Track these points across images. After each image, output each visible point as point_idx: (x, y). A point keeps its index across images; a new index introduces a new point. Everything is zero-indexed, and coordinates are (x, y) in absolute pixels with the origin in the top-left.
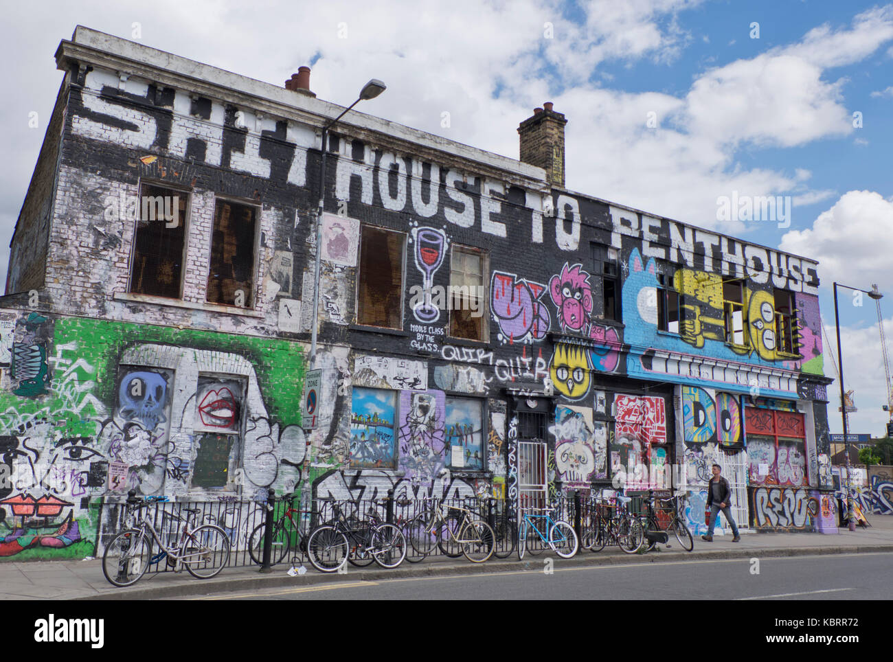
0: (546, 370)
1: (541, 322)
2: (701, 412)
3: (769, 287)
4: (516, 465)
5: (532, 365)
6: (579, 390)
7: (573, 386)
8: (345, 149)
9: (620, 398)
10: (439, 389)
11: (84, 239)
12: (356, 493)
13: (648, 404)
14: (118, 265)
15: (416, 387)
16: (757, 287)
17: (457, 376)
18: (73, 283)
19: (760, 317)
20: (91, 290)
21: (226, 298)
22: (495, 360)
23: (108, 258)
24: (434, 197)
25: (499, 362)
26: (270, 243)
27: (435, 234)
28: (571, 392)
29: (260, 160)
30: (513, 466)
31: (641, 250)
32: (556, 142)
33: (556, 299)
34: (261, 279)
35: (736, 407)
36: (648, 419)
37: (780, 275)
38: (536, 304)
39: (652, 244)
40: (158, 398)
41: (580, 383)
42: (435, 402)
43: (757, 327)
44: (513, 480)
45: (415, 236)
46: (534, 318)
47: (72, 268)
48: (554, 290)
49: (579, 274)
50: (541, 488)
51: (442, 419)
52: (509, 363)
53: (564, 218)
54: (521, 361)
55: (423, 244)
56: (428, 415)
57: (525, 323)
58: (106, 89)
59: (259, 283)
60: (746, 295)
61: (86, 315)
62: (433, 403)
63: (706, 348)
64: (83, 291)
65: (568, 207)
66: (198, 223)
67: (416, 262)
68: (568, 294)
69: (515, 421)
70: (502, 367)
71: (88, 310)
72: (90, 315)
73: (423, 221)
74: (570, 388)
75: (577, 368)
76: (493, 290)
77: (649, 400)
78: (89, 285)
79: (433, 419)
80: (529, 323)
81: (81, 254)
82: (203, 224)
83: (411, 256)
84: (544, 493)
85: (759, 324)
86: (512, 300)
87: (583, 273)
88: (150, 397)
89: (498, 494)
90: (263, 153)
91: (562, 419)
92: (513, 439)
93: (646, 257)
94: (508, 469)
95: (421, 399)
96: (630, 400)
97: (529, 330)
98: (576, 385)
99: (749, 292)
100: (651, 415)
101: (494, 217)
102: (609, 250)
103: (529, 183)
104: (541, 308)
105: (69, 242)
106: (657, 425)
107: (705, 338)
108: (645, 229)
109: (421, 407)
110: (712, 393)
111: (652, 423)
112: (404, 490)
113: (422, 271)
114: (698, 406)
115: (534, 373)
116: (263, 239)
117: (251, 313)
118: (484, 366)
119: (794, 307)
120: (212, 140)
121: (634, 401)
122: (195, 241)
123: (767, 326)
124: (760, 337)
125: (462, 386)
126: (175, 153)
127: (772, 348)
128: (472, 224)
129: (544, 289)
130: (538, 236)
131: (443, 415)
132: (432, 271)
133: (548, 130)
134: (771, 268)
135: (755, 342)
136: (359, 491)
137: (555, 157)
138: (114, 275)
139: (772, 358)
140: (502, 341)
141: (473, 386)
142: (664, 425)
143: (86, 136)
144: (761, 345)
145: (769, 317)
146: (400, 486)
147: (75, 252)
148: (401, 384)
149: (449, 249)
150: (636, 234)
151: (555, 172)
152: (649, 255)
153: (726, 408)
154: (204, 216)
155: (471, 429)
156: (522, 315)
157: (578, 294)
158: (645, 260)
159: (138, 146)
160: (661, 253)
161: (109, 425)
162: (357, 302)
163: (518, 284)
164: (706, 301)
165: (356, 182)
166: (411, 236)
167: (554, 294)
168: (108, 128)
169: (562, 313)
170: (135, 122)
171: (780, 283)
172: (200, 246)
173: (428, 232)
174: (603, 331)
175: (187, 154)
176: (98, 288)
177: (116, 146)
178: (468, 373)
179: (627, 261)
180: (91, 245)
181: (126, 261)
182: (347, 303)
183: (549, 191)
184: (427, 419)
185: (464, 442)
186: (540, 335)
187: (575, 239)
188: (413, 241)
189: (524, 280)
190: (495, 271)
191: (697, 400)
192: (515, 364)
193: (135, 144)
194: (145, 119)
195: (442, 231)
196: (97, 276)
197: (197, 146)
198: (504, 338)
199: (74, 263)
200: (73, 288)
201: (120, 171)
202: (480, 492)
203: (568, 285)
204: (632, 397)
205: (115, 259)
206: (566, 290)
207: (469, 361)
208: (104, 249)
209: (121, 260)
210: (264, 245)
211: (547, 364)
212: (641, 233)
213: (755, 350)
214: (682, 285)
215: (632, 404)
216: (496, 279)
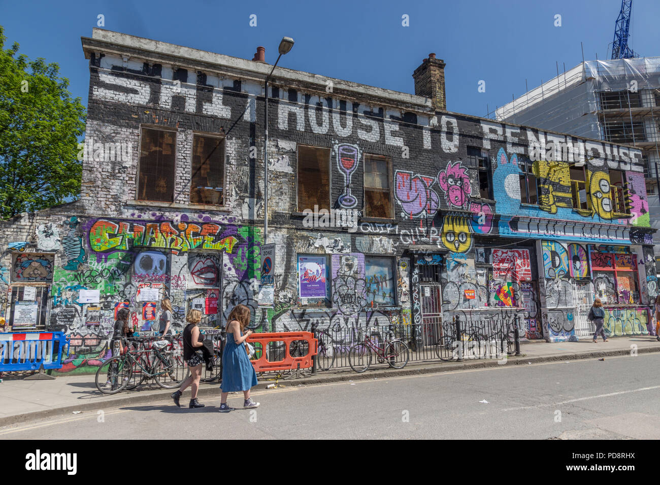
0: (438, 235)
1: (433, 202)
2: (557, 258)
3: (606, 169)
4: (419, 301)
5: (428, 232)
6: (463, 248)
7: (459, 245)
8: (284, 96)
9: (495, 251)
10: (360, 252)
11: (105, 166)
12: (303, 324)
13: (517, 254)
14: (128, 182)
15: (343, 251)
16: (596, 169)
17: (373, 243)
18: (99, 196)
19: (599, 190)
20: (111, 200)
21: (204, 200)
22: (399, 231)
23: (122, 178)
24: (350, 123)
25: (403, 232)
26: (233, 162)
27: (351, 148)
28: (457, 249)
29: (224, 107)
30: (416, 301)
31: (506, 149)
32: (438, 80)
33: (443, 187)
34: (228, 185)
35: (583, 252)
36: (517, 264)
37: (613, 160)
38: (429, 191)
39: (514, 144)
40: (161, 268)
41: (464, 243)
42: (358, 261)
43: (597, 197)
44: (417, 311)
45: (336, 150)
46: (427, 201)
47: (98, 187)
49: (460, 168)
50: (439, 315)
51: (363, 272)
52: (410, 232)
53: (446, 130)
54: (419, 230)
55: (343, 155)
56: (353, 269)
57: (420, 204)
58: (114, 68)
59: (227, 188)
60: (587, 175)
61: (109, 216)
62: (356, 262)
63: (558, 213)
64: (106, 201)
65: (449, 123)
66: (182, 152)
67: (338, 167)
68: (452, 182)
69: (416, 271)
70: (405, 235)
71: (110, 213)
72: (112, 216)
73: (342, 140)
74: (457, 246)
75: (460, 233)
76: (396, 183)
77: (518, 252)
78: (110, 196)
79: (356, 273)
80: (424, 204)
81: (103, 176)
82: (186, 152)
83: (334, 164)
84: (441, 318)
85: (599, 195)
86: (411, 189)
87: (463, 168)
88: (156, 267)
89: (407, 322)
90: (225, 103)
91: (451, 268)
92: (415, 283)
93: (510, 154)
94: (413, 303)
95: (347, 260)
96: (503, 253)
97: (424, 209)
98: (461, 244)
99: (590, 173)
100: (519, 262)
101: (394, 134)
102: (482, 150)
103: (419, 109)
104: (432, 193)
105: (95, 169)
106: (524, 268)
107: (556, 206)
108: (508, 134)
109: (347, 265)
110: (565, 245)
111: (520, 267)
112: (338, 321)
113: (343, 173)
114: (554, 254)
115: (429, 238)
116: (228, 160)
117: (222, 209)
118: (392, 235)
119: (625, 181)
120: (189, 96)
121: (506, 253)
122: (181, 163)
123: (604, 196)
124: (600, 203)
125: (375, 250)
126: (164, 106)
127: (609, 210)
128: (378, 139)
129: (434, 180)
130: (427, 145)
131: (363, 269)
132: (350, 173)
133: (432, 72)
134: (606, 155)
135: (596, 207)
136: (306, 322)
137: (438, 89)
138: (126, 189)
139: (610, 217)
140: (405, 217)
141: (385, 249)
142: (529, 268)
143: (103, 99)
144: (600, 209)
145: (606, 189)
146: (335, 318)
147: (99, 176)
148: (332, 250)
149: (362, 157)
150: (502, 139)
151: (438, 100)
152: (512, 152)
153: (576, 254)
154: (186, 146)
155: (385, 278)
156: (418, 200)
157: (459, 182)
158: (509, 156)
159: (139, 104)
160: (521, 150)
161: (128, 286)
162: (297, 197)
163: (414, 178)
164: (557, 181)
165: (292, 117)
166: (334, 151)
167: (442, 182)
168: (118, 93)
169: (448, 196)
170: (136, 88)
171: (613, 165)
172: (184, 167)
173: (346, 147)
174: (479, 207)
175: (173, 106)
176: (116, 198)
177: (124, 105)
178: (381, 240)
179: (496, 157)
180: (110, 170)
181: (134, 179)
182: (290, 198)
183: (434, 113)
184: (352, 272)
185: (380, 287)
186: (432, 212)
187: (455, 145)
188: (335, 153)
189: (419, 175)
190: (397, 170)
191: (553, 249)
192: (415, 232)
193: (137, 102)
194: (142, 85)
195: (355, 146)
196: (114, 190)
197: (179, 100)
198: (405, 215)
199: (99, 183)
200: (99, 199)
201: (127, 121)
202: (394, 320)
203: (451, 176)
204: (505, 251)
205: (127, 179)
206: (450, 180)
207: (381, 232)
208: (119, 172)
209: (131, 179)
210: (229, 163)
211: (439, 231)
212: (505, 137)
213: (596, 212)
214: (538, 171)
215: (504, 255)
216: (398, 176)
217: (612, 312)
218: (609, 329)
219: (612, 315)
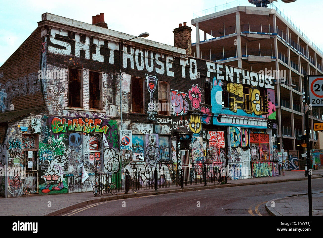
0: (188, 124)
1: (186, 107)
2: (236, 136)
3: (258, 87)
4: (180, 158)
5: (184, 123)
6: (198, 131)
7: (196, 129)
8: (125, 49)
9: (210, 132)
10: (156, 133)
11: (55, 89)
12: (135, 170)
13: (219, 134)
14: (65, 97)
15: (150, 133)
16: (254, 88)
17: (162, 128)
18: (54, 105)
19: (255, 99)
20: (59, 107)
21: (95, 106)
22: (172, 122)
23: (62, 95)
24: (152, 64)
25: (174, 122)
26: (105, 86)
27: (153, 78)
28: (196, 131)
29: (101, 56)
30: (179, 159)
31: (216, 77)
32: (188, 38)
33: (190, 98)
34: (104, 99)
35: (247, 133)
36: (219, 139)
37: (262, 83)
38: (184, 101)
39: (220, 75)
40: (79, 142)
41: (198, 128)
42: (156, 137)
43: (254, 103)
44: (179, 163)
45: (147, 79)
46: (184, 106)
47: (53, 100)
48: (189, 95)
49: (197, 88)
50: (188, 166)
51: (158, 144)
52: (177, 123)
53: (192, 67)
54: (180, 122)
55: (150, 82)
56: (154, 143)
57: (181, 108)
58: (56, 35)
60: (250, 91)
61: (58, 115)
62: (155, 139)
63: (237, 112)
64: (57, 107)
65: (193, 63)
66: (85, 81)
67: (148, 89)
68: (194, 96)
69: (179, 143)
70: (175, 124)
73: (150, 73)
75: (198, 123)
76: (171, 97)
77: (219, 132)
78: (58, 105)
79: (155, 144)
80: (182, 108)
81: (55, 94)
82: (86, 81)
83: (146, 86)
84: (189, 167)
85: (255, 102)
86: (177, 100)
87: (198, 88)
89: (175, 168)
90: (101, 54)
91: (193, 141)
92: (179, 149)
93: (218, 79)
94: (178, 160)
95: (151, 137)
97: (182, 110)
98: (197, 129)
99: (251, 90)
101: (170, 69)
102: (206, 78)
103: (181, 56)
104: (186, 102)
105: (51, 90)
106: (222, 141)
107: (237, 108)
108: (218, 69)
109: (151, 140)
110: (239, 129)
111: (220, 141)
112: (148, 168)
113: (150, 92)
114: (235, 134)
115: (184, 126)
116: (104, 85)
117: (102, 111)
118: (169, 124)
119: (266, 94)
120: (87, 50)
121: (214, 133)
122: (85, 87)
123: (257, 102)
124: (255, 107)
125: (163, 132)
126: (77, 56)
127: (259, 110)
128: (164, 73)
129: (186, 95)
130: (184, 75)
131: (158, 142)
132: (153, 91)
133: (186, 34)
134: (259, 80)
135: (253, 108)
137: (188, 44)
138: (64, 101)
139: (259, 114)
140: (174, 115)
141: (166, 132)
142: (224, 141)
143: (52, 53)
144: (255, 109)
145: (258, 99)
146: (147, 167)
147: (53, 94)
148: (145, 132)
149: (157, 83)
150: (215, 72)
151: (189, 50)
152: (219, 79)
153: (244, 134)
154: (86, 78)
155: (166, 147)
156: (180, 105)
157: (197, 96)
158: (218, 81)
159: (66, 55)
160: (223, 78)
161: (67, 151)
162: (131, 104)
163: (179, 94)
164: (237, 95)
165: (129, 60)
166: (146, 80)
168: (58, 49)
169: (192, 103)
170: (65, 46)
171: (261, 85)
172: (86, 89)
173: (151, 77)
174: (205, 109)
175: (80, 56)
176: (60, 105)
177: (61, 55)
178: (165, 127)
179: (212, 82)
180: (57, 91)
181: (67, 96)
182: (129, 105)
183: (187, 58)
184: (154, 144)
185: (164, 151)
186: (186, 112)
187: (195, 75)
189: (180, 92)
190: (172, 90)
191: (235, 132)
192: (178, 123)
193: (66, 54)
194: (68, 45)
195: (155, 77)
196: (60, 102)
197: (83, 52)
198: (175, 114)
199: (53, 98)
200: (54, 106)
201: (63, 64)
202: (170, 168)
203: (194, 93)
205: (64, 95)
206: (193, 95)
207: (165, 123)
208: (61, 92)
209: (65, 95)
210: (104, 87)
211: (188, 122)
212: (217, 71)
213: (253, 111)
214: (230, 89)
215: (214, 134)
216: (172, 93)
217: (258, 164)
218: (256, 173)
219: (258, 166)
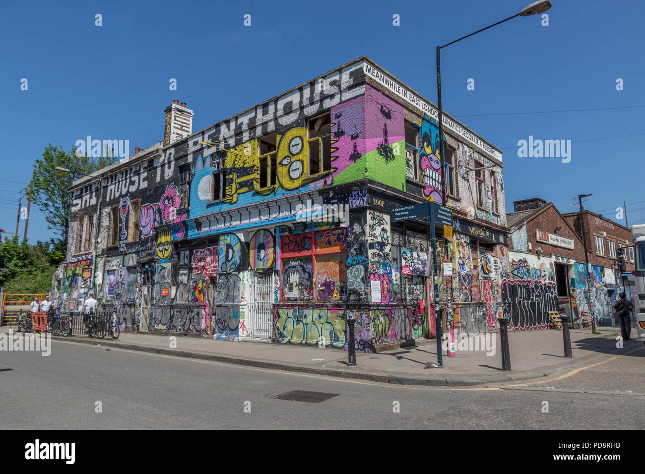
2: (230, 251)
9: (196, 252)
10: (125, 266)
13: (208, 253)
15: (120, 267)
17: (130, 259)
24: (128, 183)
27: (126, 200)
32: (168, 122)
33: (162, 208)
34: (92, 239)
36: (208, 262)
38: (155, 214)
42: (124, 272)
45: (121, 204)
53: (167, 161)
55: (123, 206)
57: (150, 226)
65: (170, 154)
66: (84, 227)
68: (167, 203)
72: (71, 262)
73: (123, 197)
75: (166, 243)
76: (142, 215)
77: (209, 250)
79: (122, 280)
80: (152, 225)
81: (71, 245)
86: (147, 217)
95: (121, 272)
96: (201, 252)
97: (151, 229)
100: (209, 259)
101: (144, 180)
105: (69, 242)
106: (212, 265)
109: (120, 275)
111: (210, 264)
113: (122, 218)
114: (229, 246)
116: (93, 225)
117: (90, 251)
121: (204, 252)
129: (158, 205)
130: (158, 179)
131: (125, 277)
132: (125, 216)
137: (167, 130)
138: (74, 249)
141: (133, 263)
142: (217, 264)
148: (116, 267)
149: (129, 204)
151: (167, 139)
154: (85, 224)
156: (150, 222)
159: (78, 209)
163: (150, 207)
165: (111, 192)
167: (162, 205)
168: (75, 207)
172: (84, 234)
173: (124, 200)
174: (180, 216)
177: (76, 212)
178: (132, 257)
182: (107, 239)
183: (160, 153)
187: (172, 170)
189: (151, 204)
190: (143, 206)
191: (229, 242)
198: (143, 236)
199: (70, 248)
202: (132, 310)
204: (203, 250)
206: (166, 201)
207: (133, 251)
208: (73, 242)
215: (202, 254)
216: (143, 209)
